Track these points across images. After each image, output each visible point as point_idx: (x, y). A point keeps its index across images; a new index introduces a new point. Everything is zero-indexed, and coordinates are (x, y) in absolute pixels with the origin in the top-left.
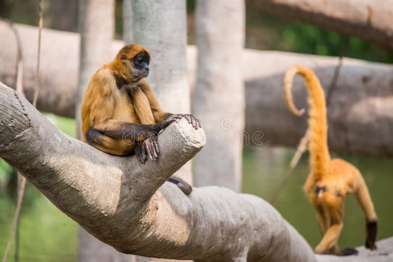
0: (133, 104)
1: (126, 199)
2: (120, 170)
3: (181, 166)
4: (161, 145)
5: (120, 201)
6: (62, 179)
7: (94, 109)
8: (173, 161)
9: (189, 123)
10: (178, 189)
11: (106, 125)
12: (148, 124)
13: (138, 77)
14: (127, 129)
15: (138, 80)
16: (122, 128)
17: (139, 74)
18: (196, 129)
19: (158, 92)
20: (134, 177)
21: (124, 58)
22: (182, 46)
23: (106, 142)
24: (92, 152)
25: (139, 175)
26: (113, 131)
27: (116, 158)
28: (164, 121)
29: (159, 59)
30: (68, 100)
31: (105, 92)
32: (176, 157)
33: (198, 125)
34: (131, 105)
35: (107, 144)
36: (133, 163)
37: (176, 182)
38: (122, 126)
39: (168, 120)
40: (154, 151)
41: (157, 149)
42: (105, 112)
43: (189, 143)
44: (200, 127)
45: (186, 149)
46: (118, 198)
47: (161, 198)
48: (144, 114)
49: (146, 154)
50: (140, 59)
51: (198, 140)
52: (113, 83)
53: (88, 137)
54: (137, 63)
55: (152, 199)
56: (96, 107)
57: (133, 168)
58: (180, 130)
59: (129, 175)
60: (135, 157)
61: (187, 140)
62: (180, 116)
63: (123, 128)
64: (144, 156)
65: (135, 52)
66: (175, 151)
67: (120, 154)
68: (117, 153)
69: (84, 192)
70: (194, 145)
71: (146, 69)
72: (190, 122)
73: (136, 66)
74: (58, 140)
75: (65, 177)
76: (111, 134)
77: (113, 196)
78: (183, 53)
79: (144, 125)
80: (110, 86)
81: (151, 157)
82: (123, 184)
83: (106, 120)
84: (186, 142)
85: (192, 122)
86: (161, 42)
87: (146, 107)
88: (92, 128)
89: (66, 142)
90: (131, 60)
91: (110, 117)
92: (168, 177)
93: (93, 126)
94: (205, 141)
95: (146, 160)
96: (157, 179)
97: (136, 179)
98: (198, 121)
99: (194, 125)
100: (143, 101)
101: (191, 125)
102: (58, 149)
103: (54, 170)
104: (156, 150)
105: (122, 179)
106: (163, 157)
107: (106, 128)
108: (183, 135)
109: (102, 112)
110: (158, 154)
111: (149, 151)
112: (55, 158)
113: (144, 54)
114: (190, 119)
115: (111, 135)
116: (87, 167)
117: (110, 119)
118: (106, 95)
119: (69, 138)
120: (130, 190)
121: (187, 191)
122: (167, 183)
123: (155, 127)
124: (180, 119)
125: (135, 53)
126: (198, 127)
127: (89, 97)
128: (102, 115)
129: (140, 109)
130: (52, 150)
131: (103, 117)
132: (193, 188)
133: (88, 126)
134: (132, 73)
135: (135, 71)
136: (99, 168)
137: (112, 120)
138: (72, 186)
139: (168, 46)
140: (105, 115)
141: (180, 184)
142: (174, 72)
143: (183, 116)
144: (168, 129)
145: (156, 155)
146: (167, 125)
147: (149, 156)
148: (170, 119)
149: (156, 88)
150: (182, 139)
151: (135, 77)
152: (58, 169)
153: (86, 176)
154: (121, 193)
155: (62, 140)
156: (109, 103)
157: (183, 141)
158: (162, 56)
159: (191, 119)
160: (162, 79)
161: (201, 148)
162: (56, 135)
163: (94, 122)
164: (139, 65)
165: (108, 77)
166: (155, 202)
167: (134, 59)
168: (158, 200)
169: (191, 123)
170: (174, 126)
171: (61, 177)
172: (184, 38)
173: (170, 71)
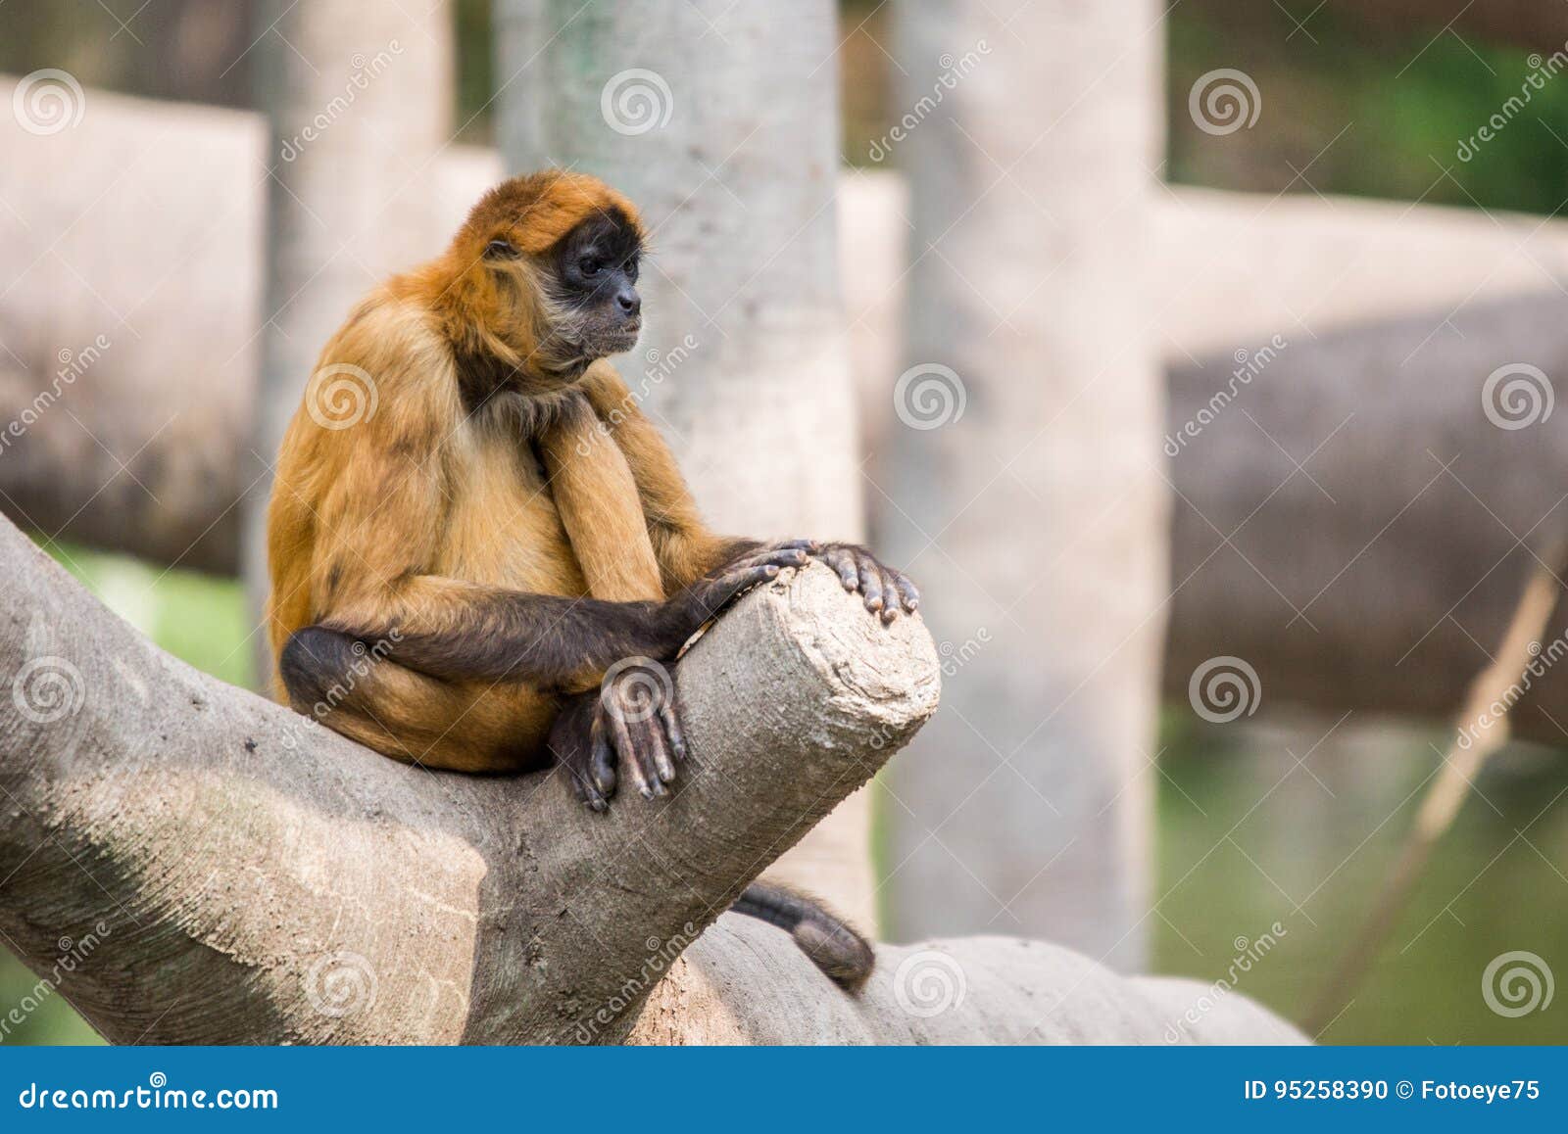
0: (550, 494)
1: (507, 1012)
2: (472, 853)
3: (806, 826)
4: (695, 714)
5: (475, 1019)
6: (155, 903)
7: (334, 520)
8: (761, 797)
9: (849, 590)
10: (796, 952)
11: (395, 607)
12: (628, 597)
13: (580, 349)
14: (509, 625)
15: (576, 366)
16: (482, 622)
17: (589, 333)
18: (886, 622)
19: (687, 428)
20: (551, 887)
21: (501, 247)
22: (815, 172)
23: (391, 695)
24: (318, 752)
25: (576, 877)
26: (437, 640)
27: (449, 785)
28: (712, 585)
29: (687, 248)
30: (205, 476)
31: (401, 426)
32: (777, 775)
33: (894, 599)
34: (537, 499)
35: (397, 712)
36: (545, 812)
37: (782, 913)
38: (486, 609)
39: (730, 577)
40: (658, 743)
41: (674, 735)
42: (393, 536)
43: (846, 701)
44: (909, 611)
45: (833, 731)
46: (465, 1007)
47: (700, 1004)
48: (602, 541)
49: (614, 761)
50: (589, 250)
51: (896, 683)
52: (442, 384)
53: (294, 671)
54: (575, 272)
55: (650, 1006)
56: (344, 508)
57: (543, 840)
58: (802, 631)
59: (521, 880)
60: (552, 778)
61: (835, 681)
62: (799, 555)
63: (490, 622)
64: (602, 774)
65: (560, 213)
66: (775, 746)
67: (474, 764)
68: (452, 760)
69: (277, 976)
70: (876, 710)
71: (626, 304)
72: (853, 582)
73: (571, 291)
74: (130, 690)
75: (169, 895)
76: (425, 652)
77: (435, 992)
78: (818, 213)
79: (608, 604)
80: (427, 393)
81: (638, 778)
82: (492, 931)
83: (402, 580)
84: (833, 694)
85: (862, 582)
86: (696, 154)
87: (616, 504)
88: (319, 619)
89: (177, 700)
90: (540, 257)
91: (426, 561)
92: (735, 890)
93: (328, 613)
94: (935, 686)
95: (613, 793)
96: (676, 898)
97: (562, 903)
98: (897, 581)
99: (876, 600)
100: (602, 470)
101: (856, 597)
102: (134, 743)
103: (109, 858)
104: (666, 738)
105: (483, 904)
106: (705, 776)
107: (395, 622)
108: (815, 656)
109: (380, 534)
110: (679, 762)
111: (626, 745)
112: (117, 790)
113: (611, 224)
114: (852, 569)
115: (425, 660)
116: (291, 835)
117: (420, 572)
118: (404, 447)
119: (195, 680)
120: (528, 963)
121: (849, 967)
122: (729, 922)
123: (661, 612)
124: (797, 566)
125: (561, 222)
126: (894, 609)
127: (313, 456)
128: (378, 551)
129: (587, 517)
130: (99, 746)
131: (385, 560)
132: (883, 951)
133: (296, 611)
134: (548, 328)
135: (566, 318)
136: (357, 842)
137: (430, 578)
138: (210, 940)
139: (737, 173)
140: (396, 550)
141: (806, 929)
142: (770, 315)
143: (811, 552)
144: (734, 624)
145: (667, 771)
146: (728, 601)
147: (627, 770)
148: (746, 569)
149: (672, 406)
150: (811, 680)
151: (565, 350)
152: (134, 850)
153: (291, 891)
154: (481, 974)
155: (152, 693)
156: (420, 488)
157: (815, 687)
158: (707, 229)
159: (860, 570)
160: (706, 355)
161: (915, 724)
162: (119, 666)
163: (332, 593)
164: (587, 282)
165: (415, 348)
166: (666, 1023)
167: (558, 254)
168: (682, 1015)
169: (860, 590)
170: (768, 607)
171: (151, 894)
172: (826, 130)
173: (751, 309)
